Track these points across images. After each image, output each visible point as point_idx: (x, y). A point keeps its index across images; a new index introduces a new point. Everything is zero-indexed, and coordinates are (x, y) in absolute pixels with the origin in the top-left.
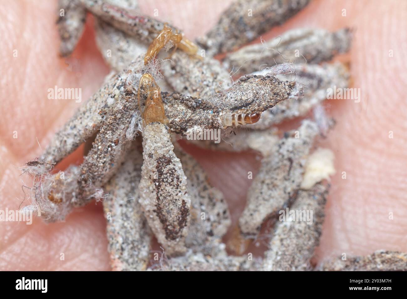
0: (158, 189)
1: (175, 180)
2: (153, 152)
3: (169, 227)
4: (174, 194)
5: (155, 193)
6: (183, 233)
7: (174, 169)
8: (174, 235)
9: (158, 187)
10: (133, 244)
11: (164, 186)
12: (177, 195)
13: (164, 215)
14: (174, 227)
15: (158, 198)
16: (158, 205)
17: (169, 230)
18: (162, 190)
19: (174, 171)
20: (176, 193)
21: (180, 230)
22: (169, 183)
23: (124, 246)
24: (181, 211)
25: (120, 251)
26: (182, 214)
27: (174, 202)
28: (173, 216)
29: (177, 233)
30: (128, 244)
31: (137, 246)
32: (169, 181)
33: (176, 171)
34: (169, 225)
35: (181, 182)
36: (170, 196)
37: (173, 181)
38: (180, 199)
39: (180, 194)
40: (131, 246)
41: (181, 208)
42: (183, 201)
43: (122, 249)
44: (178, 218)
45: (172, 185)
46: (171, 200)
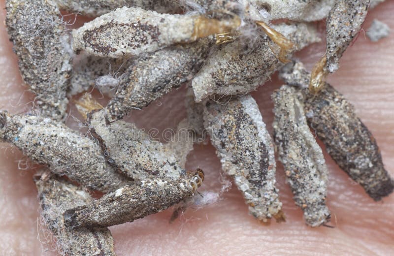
1: (137, 43)
2: (165, 23)
3: (95, 34)
4: (124, 41)
5: (127, 22)
6: (87, 48)
7: (147, 43)
8: (88, 39)
12: (123, 44)
13: (106, 29)
14: (94, 39)
15: (122, 25)
16: (117, 24)
17: (93, 34)
18: (129, 29)
19: (145, 42)
20: (125, 43)
21: (91, 44)
22: (134, 37)
24: (107, 47)
26: (105, 48)
27: (117, 41)
28: (104, 38)
29: (89, 42)
32: (136, 36)
33: (145, 44)
34: (97, 34)
35: (134, 49)
36: (123, 37)
37: (136, 41)
38: (118, 46)
39: (123, 46)
41: (110, 47)
42: (116, 50)
44: (102, 43)
46: (118, 38)
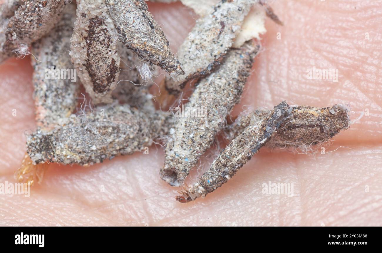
0: (89, 46)
1: (107, 40)
2: (86, 12)
3: (97, 81)
4: (105, 53)
5: (85, 50)
6: (111, 88)
7: (106, 29)
8: (102, 88)
9: (89, 45)
10: (57, 92)
11: (95, 45)
12: (107, 53)
13: (93, 70)
14: (102, 82)
15: (88, 55)
16: (87, 60)
17: (97, 84)
18: (93, 48)
19: (105, 31)
20: (106, 52)
21: (107, 85)
22: (100, 42)
23: (48, 93)
24: (110, 68)
25: (44, 98)
26: (111, 71)
27: (104, 59)
28: (102, 72)
29: (104, 87)
30: (52, 92)
31: (61, 93)
32: (100, 41)
33: (107, 31)
34: (97, 79)
35: (112, 42)
36: (100, 54)
37: (104, 40)
38: (110, 58)
39: (110, 53)
40: (55, 93)
41: (110, 66)
42: (113, 60)
43: (46, 96)
44: (106, 74)
45: (103, 44)
46: (101, 58)
